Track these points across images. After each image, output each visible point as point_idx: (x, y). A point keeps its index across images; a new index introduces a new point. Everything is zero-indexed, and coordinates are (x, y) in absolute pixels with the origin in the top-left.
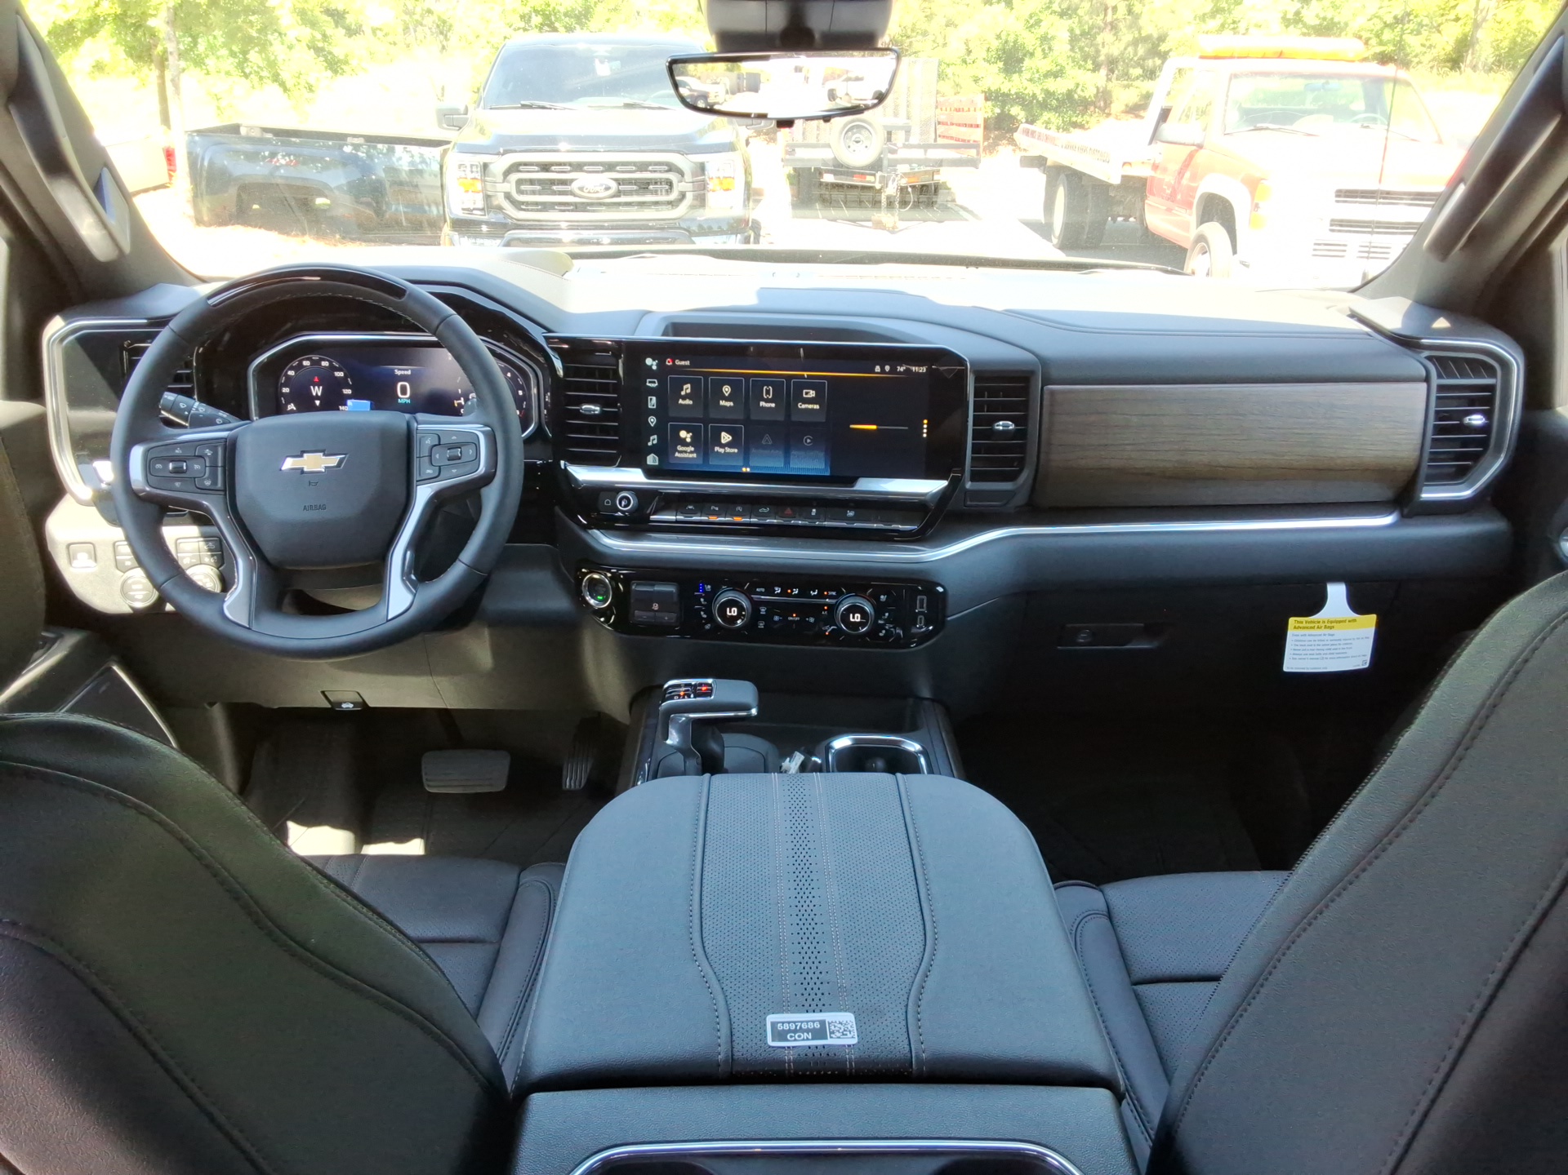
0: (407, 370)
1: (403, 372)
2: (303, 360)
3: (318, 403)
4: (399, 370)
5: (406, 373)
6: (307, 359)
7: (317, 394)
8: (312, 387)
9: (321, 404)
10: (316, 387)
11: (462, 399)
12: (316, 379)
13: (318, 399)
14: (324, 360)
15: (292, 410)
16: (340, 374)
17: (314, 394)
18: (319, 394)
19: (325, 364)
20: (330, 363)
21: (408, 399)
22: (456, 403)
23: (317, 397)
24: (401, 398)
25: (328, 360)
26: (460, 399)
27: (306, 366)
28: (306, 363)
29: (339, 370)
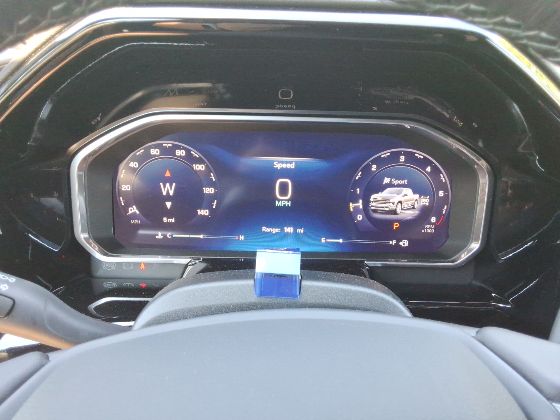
0: (291, 162)
1: (284, 166)
2: (151, 147)
3: (169, 204)
4: (279, 162)
5: (288, 166)
6: (155, 147)
7: (168, 192)
8: (161, 184)
9: (172, 206)
10: (168, 185)
11: (361, 201)
12: (168, 174)
13: (168, 201)
14: (179, 148)
15: (135, 213)
16: (199, 167)
17: (164, 193)
18: (171, 193)
19: (180, 153)
20: (188, 152)
21: (288, 200)
22: (352, 206)
23: (168, 198)
24: (279, 200)
25: (184, 148)
26: (357, 202)
27: (155, 156)
28: (154, 152)
29: (199, 161)
